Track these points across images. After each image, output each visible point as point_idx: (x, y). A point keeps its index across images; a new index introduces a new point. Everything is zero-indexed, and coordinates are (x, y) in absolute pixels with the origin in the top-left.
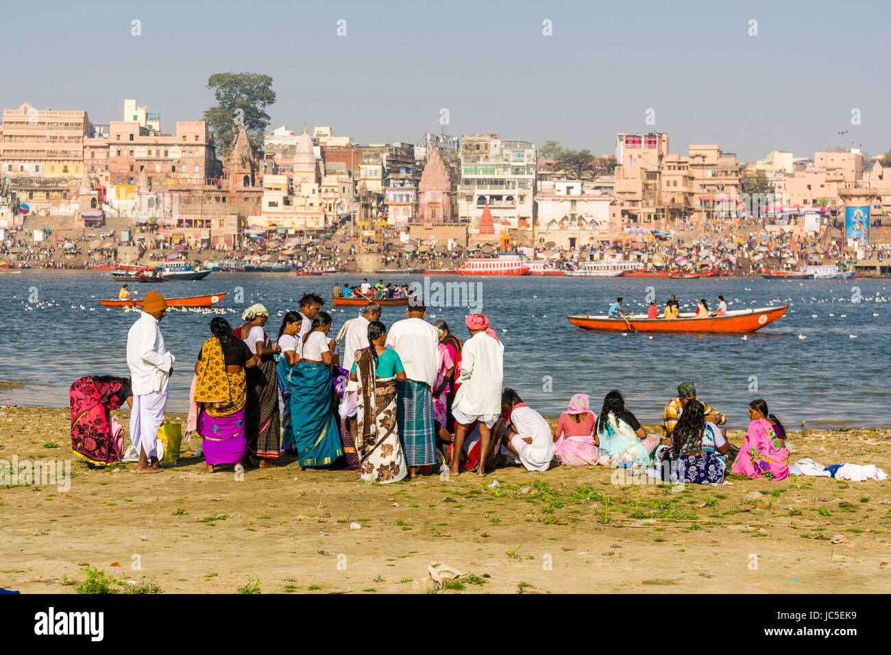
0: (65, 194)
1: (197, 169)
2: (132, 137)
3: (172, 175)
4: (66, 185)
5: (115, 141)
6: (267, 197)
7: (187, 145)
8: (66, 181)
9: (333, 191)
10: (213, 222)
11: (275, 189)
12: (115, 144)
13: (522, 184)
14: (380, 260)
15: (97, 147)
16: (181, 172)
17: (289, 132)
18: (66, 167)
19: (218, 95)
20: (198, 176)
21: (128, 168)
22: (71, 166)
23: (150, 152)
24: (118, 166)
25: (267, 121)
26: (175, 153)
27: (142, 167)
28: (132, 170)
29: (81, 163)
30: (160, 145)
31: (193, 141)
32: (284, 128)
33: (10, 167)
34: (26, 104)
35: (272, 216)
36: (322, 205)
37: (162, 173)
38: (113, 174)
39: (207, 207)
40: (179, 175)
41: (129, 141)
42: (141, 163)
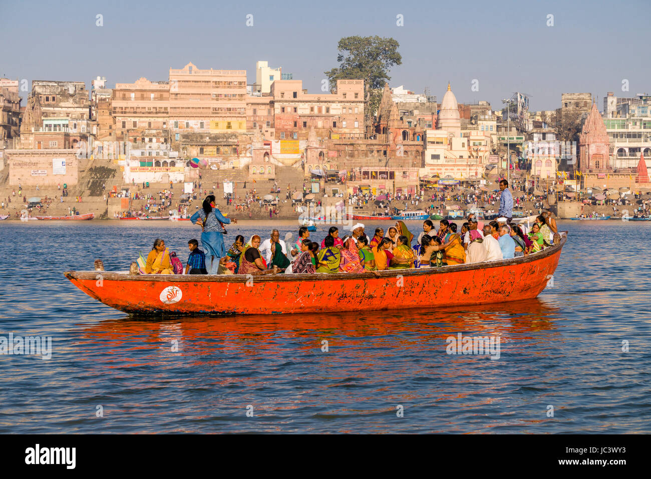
0: (235, 149)
1: (356, 125)
2: (295, 95)
3: (335, 129)
4: (236, 141)
5: (280, 98)
6: (430, 150)
7: (347, 102)
8: (236, 137)
9: (480, 144)
10: (397, 174)
11: (438, 143)
12: (279, 101)
14: (580, 208)
15: (258, 104)
16: (342, 128)
17: (406, 91)
18: (229, 123)
19: (340, 58)
20: (358, 131)
21: (293, 124)
22: (235, 123)
23: (312, 109)
24: (283, 122)
25: (386, 80)
26: (336, 110)
27: (305, 124)
28: (295, 125)
29: (244, 119)
31: (354, 99)
32: (401, 87)
33: (176, 123)
34: (190, 64)
35: (435, 168)
36: (472, 157)
37: (324, 128)
38: (278, 130)
39: (370, 160)
40: (340, 130)
41: (292, 99)
42: (304, 120)
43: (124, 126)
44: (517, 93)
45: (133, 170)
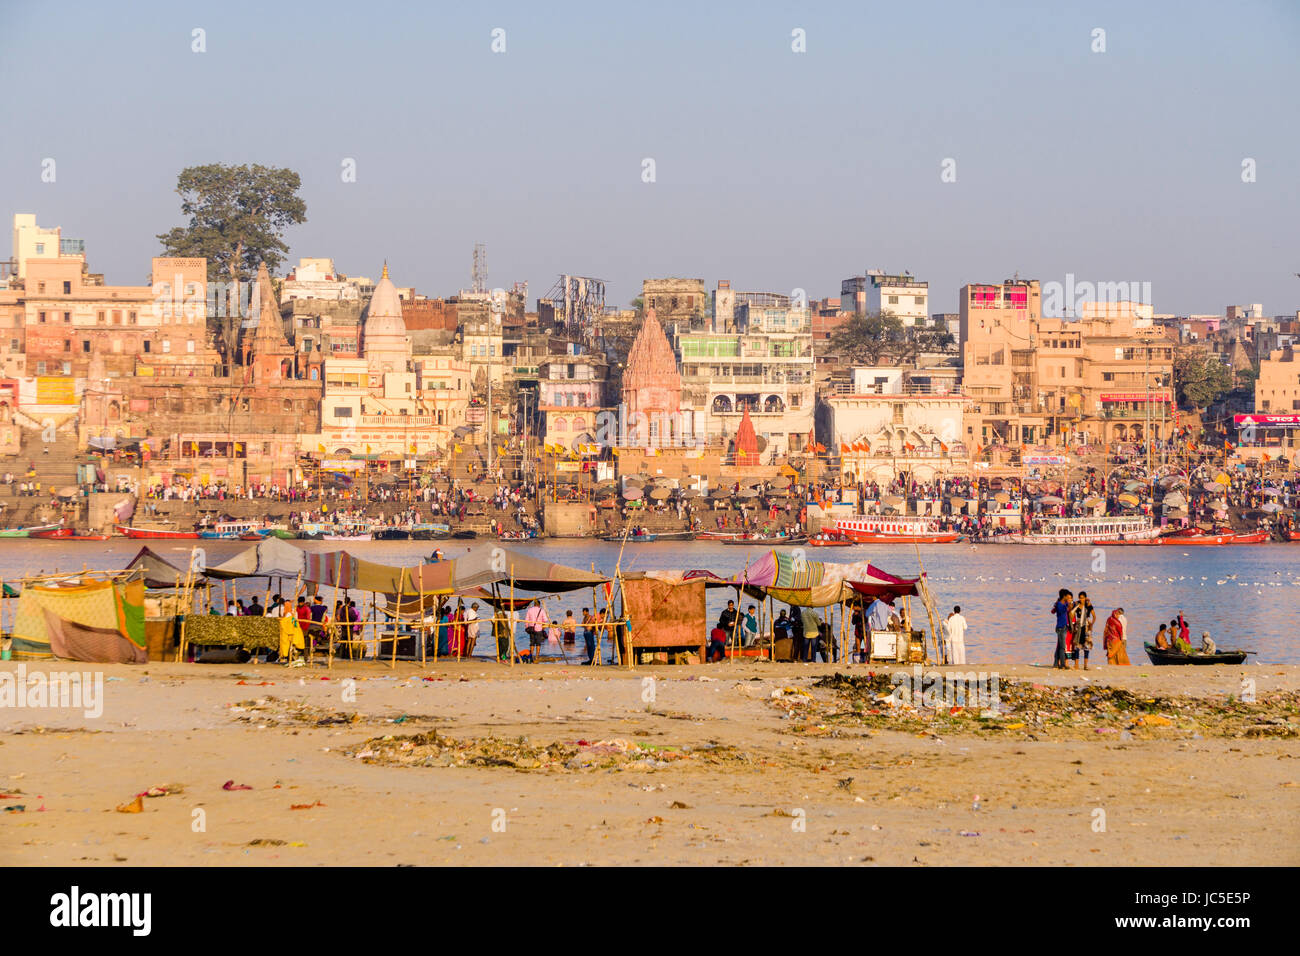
1: (190, 346)
2: (67, 287)
3: (145, 357)
5: (37, 294)
6: (333, 399)
9: (442, 386)
10: (250, 447)
11: (348, 384)
12: (35, 300)
13: (793, 375)
14: (588, 516)
16: (161, 353)
17: (323, 272)
19: (187, 208)
20: (193, 360)
21: (61, 344)
23: (101, 316)
24: (42, 342)
25: (281, 253)
26: (150, 316)
27: (87, 346)
28: (67, 348)
30: (122, 301)
35: (342, 433)
36: (425, 412)
37: (125, 354)
38: (31, 358)
39: (215, 417)
40: (158, 357)
41: (62, 295)
42: (86, 336)
44: (563, 277)
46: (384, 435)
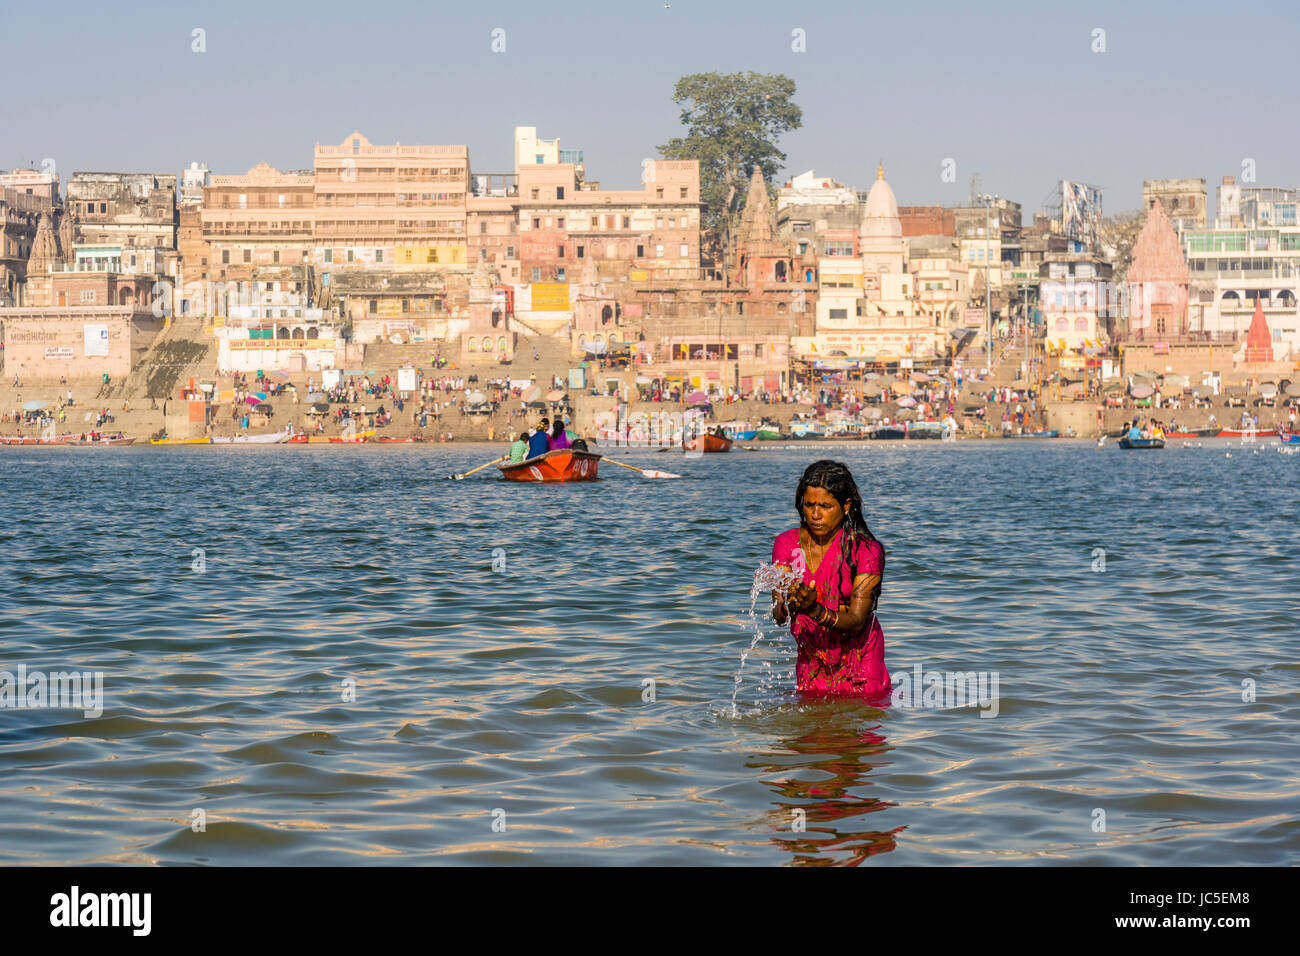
0: (440, 302)
1: (684, 250)
2: (560, 193)
3: (638, 261)
4: (440, 286)
5: (530, 201)
6: (827, 301)
7: (666, 206)
8: (441, 278)
9: (940, 287)
10: (742, 348)
11: (843, 285)
12: (529, 207)
14: (1095, 414)
15: (490, 213)
16: (655, 258)
17: (820, 182)
18: (433, 252)
19: (686, 118)
20: (686, 264)
21: (555, 250)
22: (444, 250)
23: (595, 221)
24: (536, 249)
25: (778, 161)
26: (643, 222)
27: (581, 252)
28: (561, 254)
29: (463, 243)
30: (615, 206)
31: (678, 200)
32: (810, 174)
33: (328, 253)
34: (356, 136)
35: (837, 336)
36: (921, 314)
37: (618, 260)
38: (526, 264)
39: (708, 321)
40: (652, 262)
41: (555, 201)
42: (580, 242)
43: (226, 260)
44: (1061, 182)
45: (235, 345)
46: (880, 337)
